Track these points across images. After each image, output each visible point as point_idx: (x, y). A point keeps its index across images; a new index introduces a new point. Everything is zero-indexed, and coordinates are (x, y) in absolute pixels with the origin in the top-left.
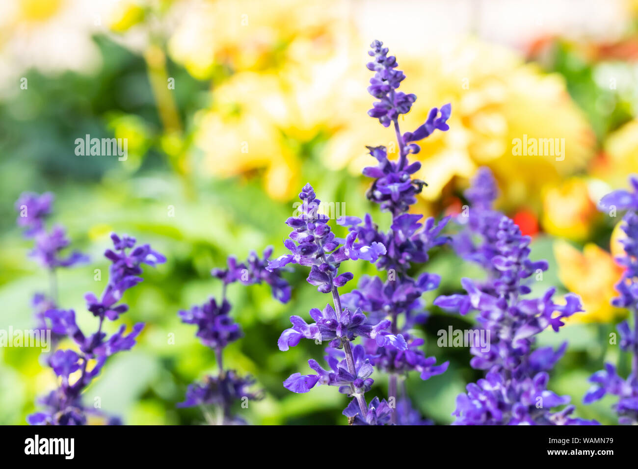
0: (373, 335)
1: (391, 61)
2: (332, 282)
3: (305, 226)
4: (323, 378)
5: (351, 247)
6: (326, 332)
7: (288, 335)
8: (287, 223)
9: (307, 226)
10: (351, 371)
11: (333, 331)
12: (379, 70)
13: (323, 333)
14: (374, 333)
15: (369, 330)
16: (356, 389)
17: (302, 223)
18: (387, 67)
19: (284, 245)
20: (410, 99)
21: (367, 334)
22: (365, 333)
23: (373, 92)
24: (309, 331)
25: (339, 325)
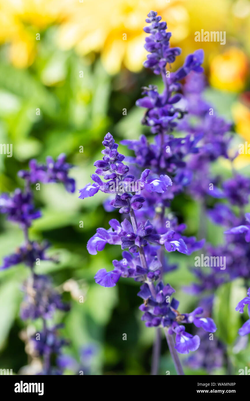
0: (162, 241)
1: (163, 26)
2: (130, 206)
3: (108, 166)
4: (124, 273)
5: (145, 180)
6: (127, 243)
7: (96, 242)
8: (95, 165)
9: (111, 166)
10: (144, 266)
11: (132, 241)
12: (154, 33)
13: (125, 243)
14: (162, 240)
15: (158, 238)
16: (148, 279)
17: (106, 165)
18: (160, 30)
19: (91, 179)
20: (176, 53)
21: (157, 241)
22: (156, 241)
23: (149, 49)
24: (111, 239)
25: (138, 238)
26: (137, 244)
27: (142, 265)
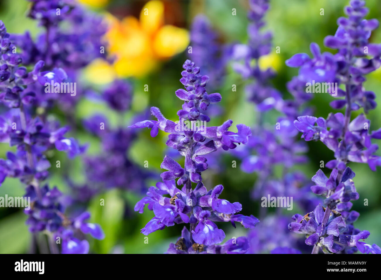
25: (28, 135)
26: (27, 141)
27: (29, 165)
